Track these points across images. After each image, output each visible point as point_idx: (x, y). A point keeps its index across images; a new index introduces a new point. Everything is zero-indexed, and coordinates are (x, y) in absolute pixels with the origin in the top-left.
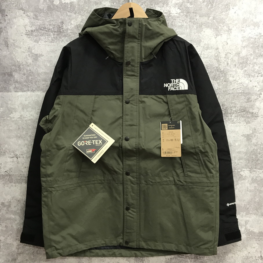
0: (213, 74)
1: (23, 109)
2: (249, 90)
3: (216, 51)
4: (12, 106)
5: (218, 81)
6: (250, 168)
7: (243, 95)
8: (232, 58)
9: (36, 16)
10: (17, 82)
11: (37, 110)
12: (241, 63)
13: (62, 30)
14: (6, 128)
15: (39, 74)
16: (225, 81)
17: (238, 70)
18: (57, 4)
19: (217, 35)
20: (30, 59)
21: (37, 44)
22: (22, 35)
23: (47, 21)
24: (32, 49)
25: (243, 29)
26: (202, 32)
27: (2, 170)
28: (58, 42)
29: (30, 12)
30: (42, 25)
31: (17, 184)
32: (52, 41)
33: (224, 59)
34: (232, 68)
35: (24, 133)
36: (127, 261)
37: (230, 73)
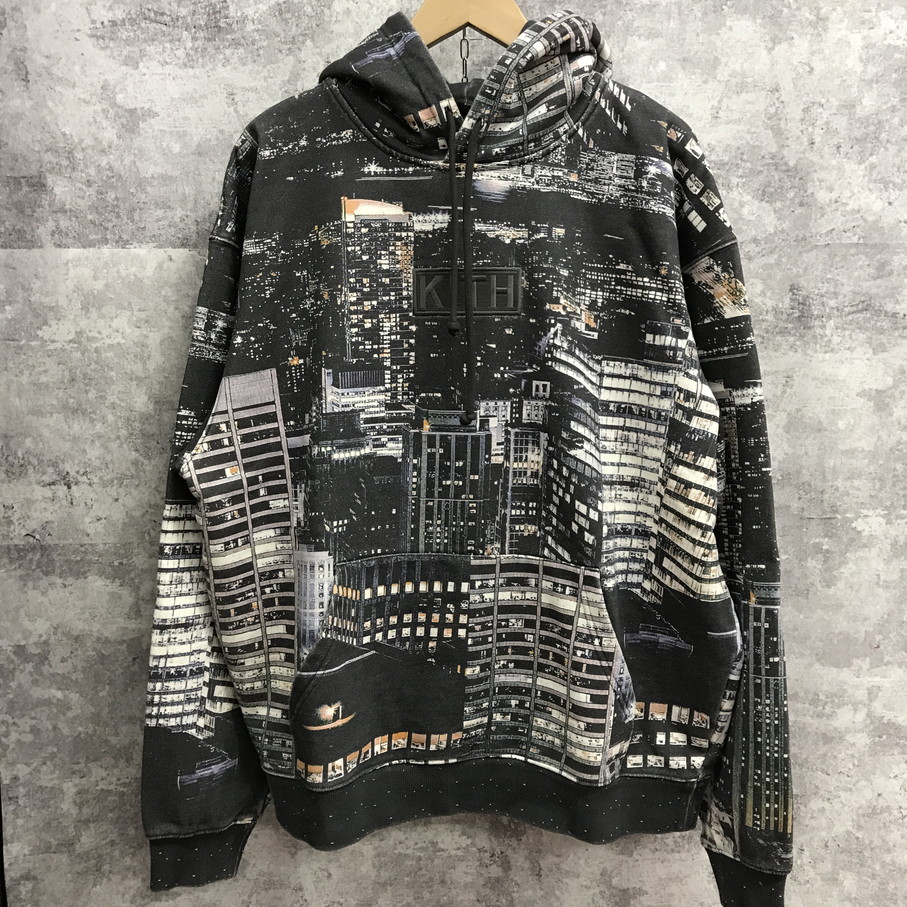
0: (761, 178)
1: (85, 308)
2: (885, 236)
3: (771, 98)
4: (48, 299)
5: (778, 205)
6: (886, 508)
7: (863, 253)
8: (827, 123)
10: (63, 211)
11: (135, 313)
12: (857, 139)
14: (25, 379)
15: (141, 184)
16: (801, 205)
17: (847, 166)
19: (775, 41)
20: (109, 128)
21: (133, 71)
22: (77, 40)
24: (117, 91)
25: (867, 16)
26: (723, 28)
27: (14, 530)
28: (210, 66)
30: (148, 3)
31: (70, 580)
32: (189, 63)
33: (799, 124)
34: (826, 156)
35: (92, 395)
36: (465, 837)
37: (820, 177)
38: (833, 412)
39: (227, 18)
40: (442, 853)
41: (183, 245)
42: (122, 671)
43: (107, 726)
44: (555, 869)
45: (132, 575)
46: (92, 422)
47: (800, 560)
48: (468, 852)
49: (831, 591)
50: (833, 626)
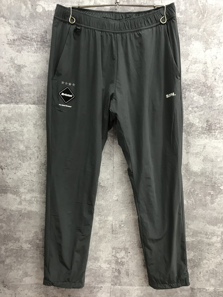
0: (200, 89)
1: (6, 121)
3: (204, 66)
5: (204, 97)
8: (220, 74)
9: (18, 24)
11: (20, 123)
13: (45, 40)
15: (22, 86)
16: (211, 97)
18: (40, 12)
19: (206, 49)
20: (13, 70)
21: (19, 54)
22: (3, 45)
23: (30, 29)
24: (15, 60)
26: (191, 45)
28: (41, 53)
29: (11, 20)
30: (24, 34)
31: (3, 194)
32: (36, 52)
33: (212, 74)
34: (219, 83)
35: (8, 145)
36: (109, 265)
37: (217, 89)
38: (216, 156)
39: (46, 39)
40: (102, 269)
41: (34, 104)
42: (17, 218)
43: (13, 233)
44: (132, 274)
45: (19, 194)
46: (8, 152)
47: (205, 197)
48: (109, 268)
49: (213, 205)
50: (213, 215)
